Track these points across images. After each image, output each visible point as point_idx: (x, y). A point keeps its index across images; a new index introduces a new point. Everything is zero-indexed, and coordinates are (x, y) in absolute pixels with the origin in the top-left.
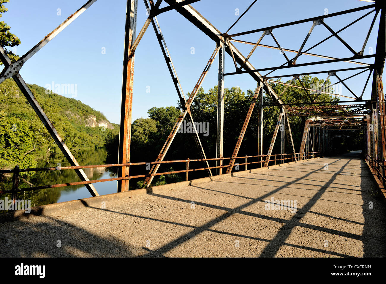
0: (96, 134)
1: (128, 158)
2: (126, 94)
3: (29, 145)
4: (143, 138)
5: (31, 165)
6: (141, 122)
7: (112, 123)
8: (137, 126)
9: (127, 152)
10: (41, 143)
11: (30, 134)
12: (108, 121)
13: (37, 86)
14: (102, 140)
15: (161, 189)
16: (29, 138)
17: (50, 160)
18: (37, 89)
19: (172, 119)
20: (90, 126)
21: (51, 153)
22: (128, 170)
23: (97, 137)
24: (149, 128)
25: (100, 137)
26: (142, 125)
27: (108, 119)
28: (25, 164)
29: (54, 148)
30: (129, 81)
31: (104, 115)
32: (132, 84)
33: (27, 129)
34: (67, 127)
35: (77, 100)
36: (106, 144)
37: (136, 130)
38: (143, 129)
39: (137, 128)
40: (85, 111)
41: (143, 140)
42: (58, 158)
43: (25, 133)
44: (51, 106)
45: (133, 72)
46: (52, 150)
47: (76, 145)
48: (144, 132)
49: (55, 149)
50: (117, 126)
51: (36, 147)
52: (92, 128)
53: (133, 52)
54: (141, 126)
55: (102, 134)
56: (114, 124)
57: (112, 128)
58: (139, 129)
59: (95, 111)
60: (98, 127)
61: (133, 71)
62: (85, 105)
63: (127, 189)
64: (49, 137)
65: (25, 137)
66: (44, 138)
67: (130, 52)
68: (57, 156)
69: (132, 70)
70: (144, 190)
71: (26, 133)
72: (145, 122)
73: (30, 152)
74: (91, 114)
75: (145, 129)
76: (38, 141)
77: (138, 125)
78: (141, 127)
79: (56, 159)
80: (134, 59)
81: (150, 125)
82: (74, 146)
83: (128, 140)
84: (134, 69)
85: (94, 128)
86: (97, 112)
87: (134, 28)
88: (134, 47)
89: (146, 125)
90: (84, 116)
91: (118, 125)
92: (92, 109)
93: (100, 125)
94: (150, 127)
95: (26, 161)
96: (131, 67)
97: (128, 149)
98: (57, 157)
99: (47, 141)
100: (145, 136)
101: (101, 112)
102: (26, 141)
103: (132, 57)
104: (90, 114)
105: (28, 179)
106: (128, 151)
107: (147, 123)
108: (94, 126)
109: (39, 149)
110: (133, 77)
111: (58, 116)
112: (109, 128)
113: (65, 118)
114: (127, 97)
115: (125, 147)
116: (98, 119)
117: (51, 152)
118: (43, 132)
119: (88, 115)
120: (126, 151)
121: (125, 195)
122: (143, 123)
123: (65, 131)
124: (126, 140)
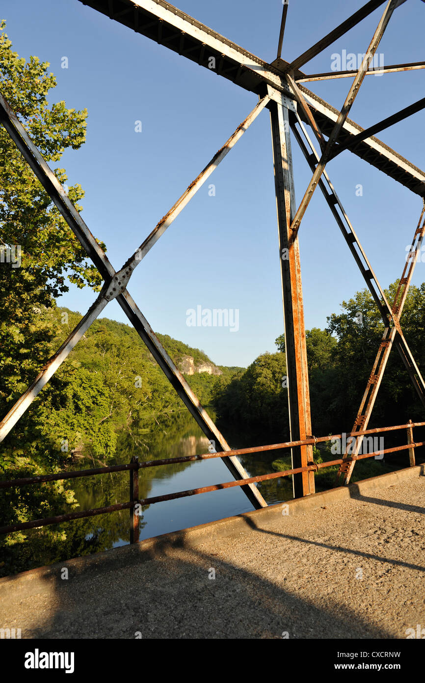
0: (196, 385)
1: (309, 429)
2: (293, 309)
3: (105, 411)
4: (273, 387)
5: (109, 439)
6: (267, 360)
7: (219, 365)
8: (261, 366)
9: (306, 416)
10: (119, 404)
11: (105, 392)
12: (211, 364)
13: (108, 320)
14: (206, 394)
15: (372, 486)
16: (105, 398)
17: (132, 430)
18: (107, 324)
19: (317, 350)
20: (186, 372)
21: (134, 419)
22: (310, 451)
23: (197, 389)
24: (281, 369)
25: (203, 389)
26: (269, 364)
27: (212, 360)
28: (101, 438)
29: (137, 410)
30: (295, 284)
31: (206, 353)
32: (300, 289)
33: (101, 384)
34: (153, 378)
35: (163, 334)
36: (212, 400)
37: (261, 374)
38: (271, 371)
39: (261, 371)
40: (177, 351)
41: (273, 390)
42: (144, 426)
43: (99, 391)
44: (129, 347)
45: (299, 267)
46: (135, 415)
47: (168, 404)
48: (274, 376)
49: (138, 413)
50: (226, 371)
51: (114, 411)
52: (189, 375)
53: (295, 231)
54: (267, 365)
55: (204, 383)
56: (221, 367)
57: (219, 374)
58: (264, 372)
59: (191, 349)
60: (198, 374)
61: (299, 264)
62: (176, 342)
63: (312, 490)
64: (130, 395)
65: (99, 398)
66: (122, 396)
67: (290, 232)
68: (141, 423)
69: (297, 264)
70: (344, 491)
71: (101, 391)
72: (273, 359)
73: (105, 418)
74: (186, 353)
75: (275, 371)
76: (115, 402)
77: (263, 365)
78: (267, 368)
79: (140, 428)
80: (298, 243)
81: (281, 363)
82: (165, 407)
83: (305, 395)
84: (300, 261)
85: (191, 376)
86: (194, 350)
87: (292, 189)
88: (297, 221)
89: (275, 363)
90: (176, 358)
91: (228, 367)
92: (186, 347)
93: (200, 371)
94: (283, 367)
95: (102, 434)
96: (296, 259)
97: (307, 411)
98: (142, 425)
99: (128, 401)
100: (275, 383)
101: (200, 350)
102: (100, 402)
103: (294, 241)
104: (184, 354)
105: (105, 461)
106: (306, 414)
107: (276, 360)
108: (191, 373)
109: (117, 414)
110: (300, 275)
111: (141, 361)
112: (215, 374)
113: (149, 363)
114: (295, 314)
115: (302, 407)
116: (197, 361)
117: (133, 417)
118: (121, 388)
119: (182, 356)
120: (303, 415)
121: (314, 503)
122: (269, 361)
123: (151, 384)
124: (302, 393)
